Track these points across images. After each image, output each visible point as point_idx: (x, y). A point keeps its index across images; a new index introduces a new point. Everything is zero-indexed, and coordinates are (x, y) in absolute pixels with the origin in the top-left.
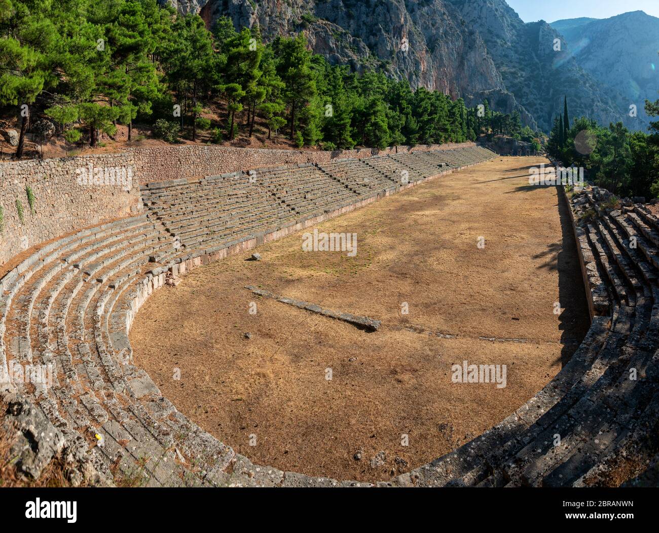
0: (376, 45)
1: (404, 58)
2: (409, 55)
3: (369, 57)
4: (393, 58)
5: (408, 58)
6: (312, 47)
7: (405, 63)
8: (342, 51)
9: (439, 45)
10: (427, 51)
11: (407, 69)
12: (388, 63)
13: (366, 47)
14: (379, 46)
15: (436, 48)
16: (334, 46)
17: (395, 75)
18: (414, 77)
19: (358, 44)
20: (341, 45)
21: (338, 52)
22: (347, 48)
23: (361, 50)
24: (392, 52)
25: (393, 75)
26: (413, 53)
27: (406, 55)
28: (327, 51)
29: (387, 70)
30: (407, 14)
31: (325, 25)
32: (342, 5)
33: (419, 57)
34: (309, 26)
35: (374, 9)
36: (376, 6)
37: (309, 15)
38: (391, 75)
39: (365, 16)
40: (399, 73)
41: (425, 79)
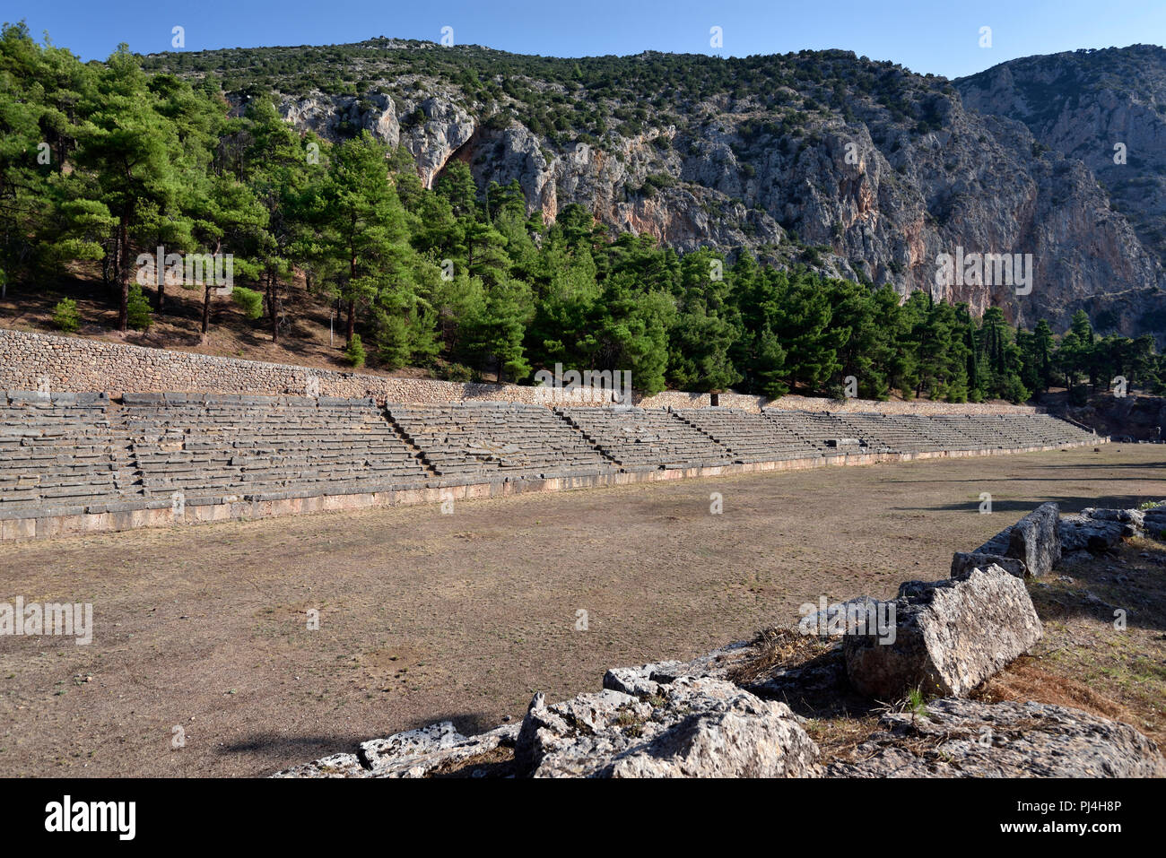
0: (799, 219)
1: (866, 239)
2: (877, 232)
3: (781, 242)
4: (838, 240)
5: (874, 237)
6: (661, 227)
7: (866, 247)
8: (723, 233)
9: (963, 206)
10: (928, 222)
11: (871, 260)
12: (824, 250)
13: (775, 224)
14: (807, 221)
15: (953, 212)
16: (706, 225)
17: (836, 272)
18: (888, 274)
19: (757, 220)
20: (721, 224)
21: (713, 236)
22: (733, 229)
23: (764, 230)
24: (834, 230)
25: (831, 272)
26: (890, 227)
27: (868, 231)
28: (692, 235)
29: (819, 264)
30: (875, 154)
31: (689, 190)
32: (732, 157)
33: (906, 234)
34: (658, 192)
35: (798, 156)
36: (802, 148)
37: (664, 176)
38: (827, 273)
39: (778, 170)
40: (849, 267)
41: (921, 278)
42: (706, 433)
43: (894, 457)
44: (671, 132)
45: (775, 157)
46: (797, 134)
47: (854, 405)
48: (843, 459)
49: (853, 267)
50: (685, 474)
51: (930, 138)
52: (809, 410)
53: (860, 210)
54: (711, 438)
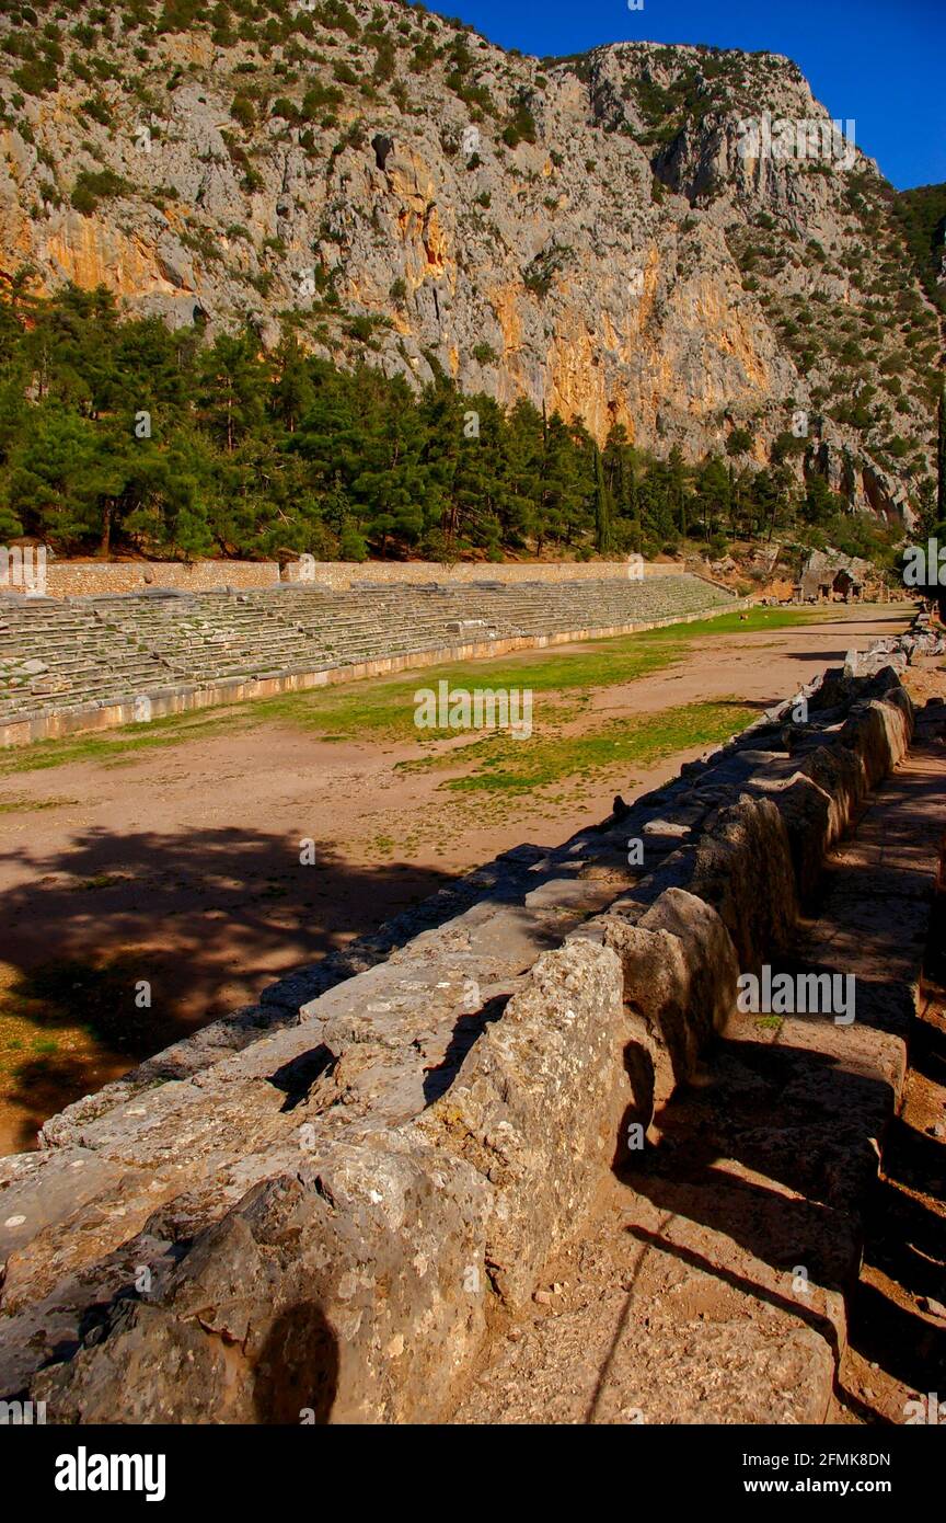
4: (401, 307)
5: (452, 305)
7: (442, 321)
8: (221, 286)
10: (525, 287)
11: (449, 344)
12: (381, 323)
14: (352, 271)
15: (556, 273)
16: (191, 269)
17: (400, 360)
19: (274, 267)
22: (235, 277)
23: (287, 284)
24: (398, 291)
30: (446, 171)
31: (160, 206)
32: (221, 149)
33: (495, 304)
34: (104, 205)
35: (332, 162)
36: (337, 151)
37: (109, 176)
38: (387, 359)
39: (302, 182)
40: (419, 353)
41: (517, 371)
42: (291, 625)
43: (530, 641)
44: (113, 90)
45: (298, 160)
46: (329, 124)
47: (465, 571)
48: (470, 648)
49: (426, 354)
50: (282, 685)
51: (521, 155)
52: (409, 581)
53: (431, 260)
54: (301, 631)
